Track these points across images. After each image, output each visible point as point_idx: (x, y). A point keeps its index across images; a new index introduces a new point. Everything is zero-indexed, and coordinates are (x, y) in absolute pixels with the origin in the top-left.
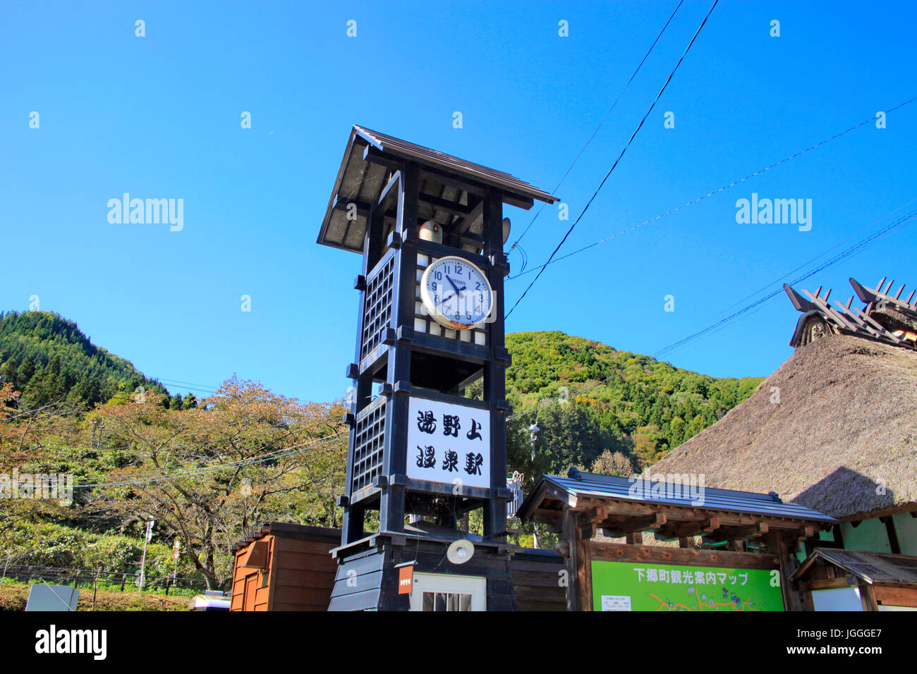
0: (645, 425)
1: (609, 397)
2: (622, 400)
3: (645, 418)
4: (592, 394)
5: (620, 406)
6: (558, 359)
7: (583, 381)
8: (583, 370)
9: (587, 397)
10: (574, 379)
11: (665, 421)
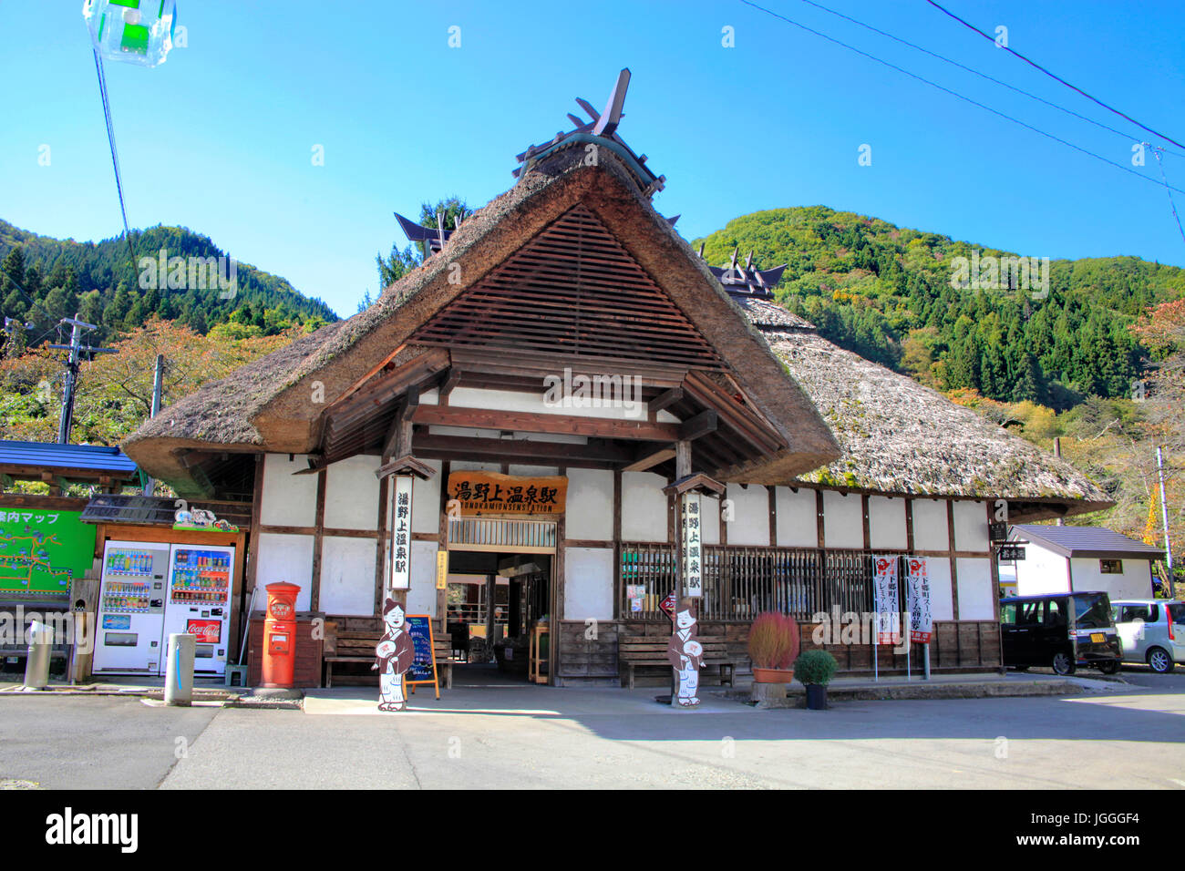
0: (920, 327)
1: (876, 292)
2: (894, 295)
3: (922, 318)
4: (854, 289)
5: (890, 303)
6: (815, 243)
7: (847, 271)
8: (847, 256)
9: (847, 292)
10: (835, 269)
11: (948, 322)
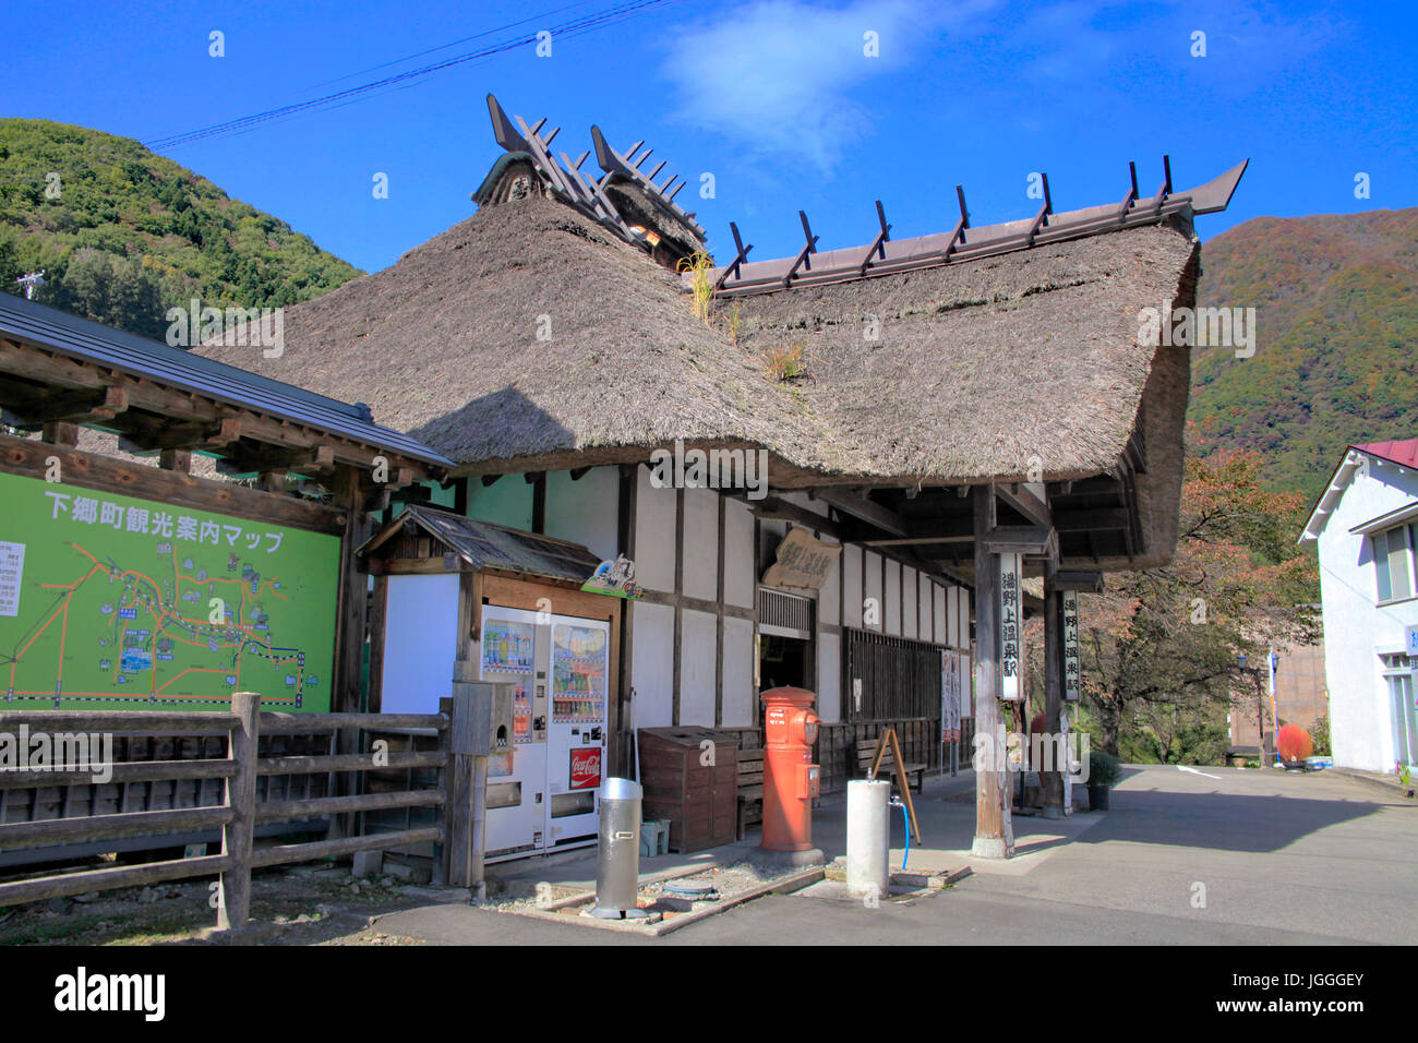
1: (199, 270)
2: (220, 278)
4: (171, 259)
5: (214, 287)
6: (124, 188)
7: (161, 234)
8: (165, 216)
9: (162, 261)
10: (147, 227)
